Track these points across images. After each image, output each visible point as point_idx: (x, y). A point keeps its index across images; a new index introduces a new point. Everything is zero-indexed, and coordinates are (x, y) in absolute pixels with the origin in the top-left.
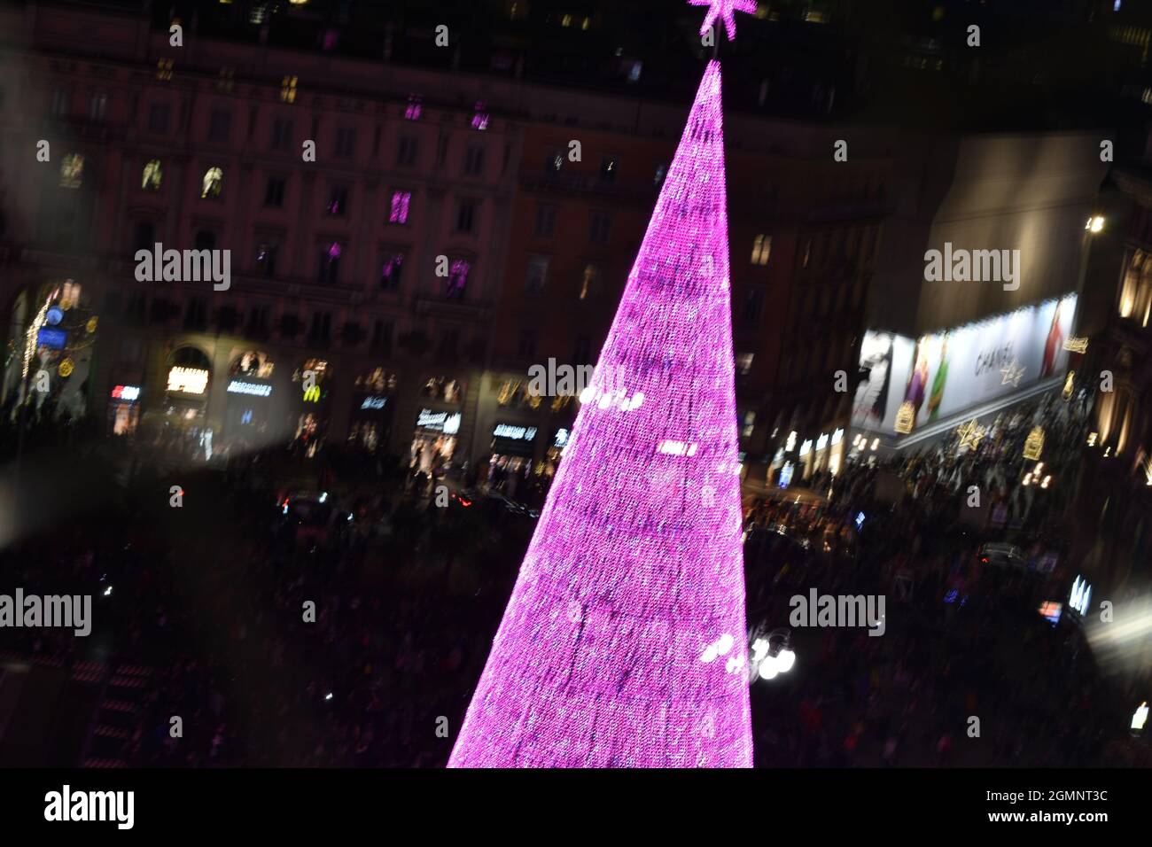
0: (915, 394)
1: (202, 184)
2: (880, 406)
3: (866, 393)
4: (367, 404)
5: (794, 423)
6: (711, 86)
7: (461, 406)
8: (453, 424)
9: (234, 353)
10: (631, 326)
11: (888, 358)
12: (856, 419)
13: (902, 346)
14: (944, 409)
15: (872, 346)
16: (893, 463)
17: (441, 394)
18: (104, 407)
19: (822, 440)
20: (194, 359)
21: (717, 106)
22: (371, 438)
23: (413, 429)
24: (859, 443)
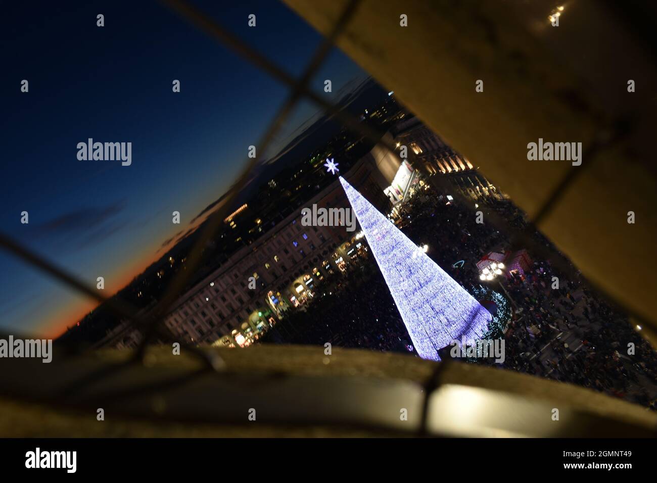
0: (398, 193)
1: (275, 260)
2: (395, 199)
3: (392, 199)
4: (327, 268)
5: (387, 213)
6: (342, 180)
7: (340, 255)
8: (341, 259)
9: (302, 279)
10: (363, 223)
11: (390, 191)
12: (394, 204)
13: (389, 188)
14: (404, 191)
15: (386, 192)
16: (404, 206)
17: (335, 257)
18: (292, 303)
19: (393, 211)
20: (297, 285)
21: (346, 182)
22: (331, 272)
23: (336, 265)
24: (398, 206)
